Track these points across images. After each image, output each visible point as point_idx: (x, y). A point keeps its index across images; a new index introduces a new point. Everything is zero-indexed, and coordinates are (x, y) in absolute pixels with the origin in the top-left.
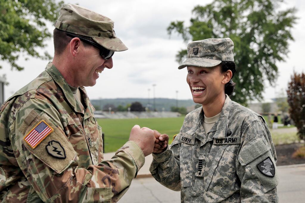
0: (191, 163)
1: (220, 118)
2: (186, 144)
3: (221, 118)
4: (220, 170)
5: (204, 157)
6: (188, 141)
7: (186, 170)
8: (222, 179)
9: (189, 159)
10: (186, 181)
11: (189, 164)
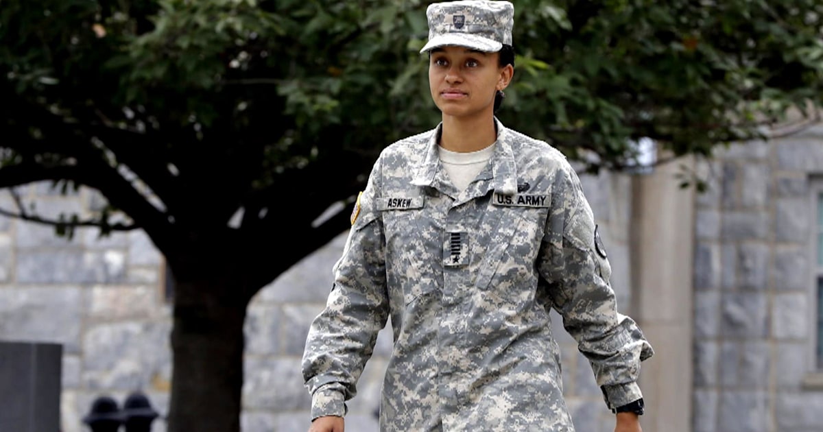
0: (422, 244)
1: (496, 156)
2: (401, 210)
3: (498, 157)
4: (516, 253)
5: (462, 227)
6: (404, 203)
7: (416, 262)
8: (516, 270)
9: (415, 237)
10: (424, 282)
11: (418, 248)
